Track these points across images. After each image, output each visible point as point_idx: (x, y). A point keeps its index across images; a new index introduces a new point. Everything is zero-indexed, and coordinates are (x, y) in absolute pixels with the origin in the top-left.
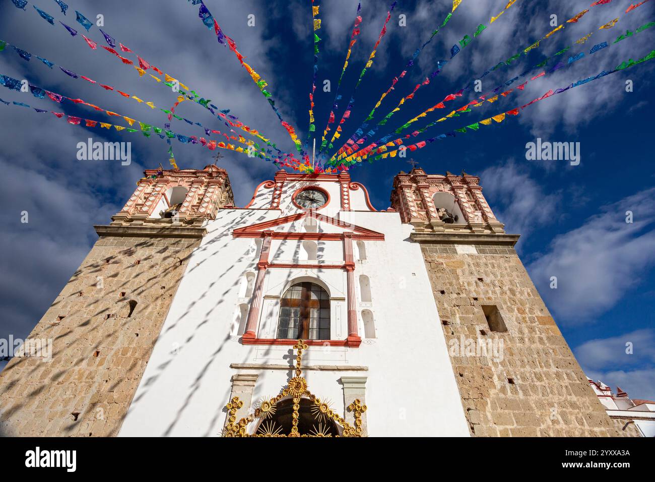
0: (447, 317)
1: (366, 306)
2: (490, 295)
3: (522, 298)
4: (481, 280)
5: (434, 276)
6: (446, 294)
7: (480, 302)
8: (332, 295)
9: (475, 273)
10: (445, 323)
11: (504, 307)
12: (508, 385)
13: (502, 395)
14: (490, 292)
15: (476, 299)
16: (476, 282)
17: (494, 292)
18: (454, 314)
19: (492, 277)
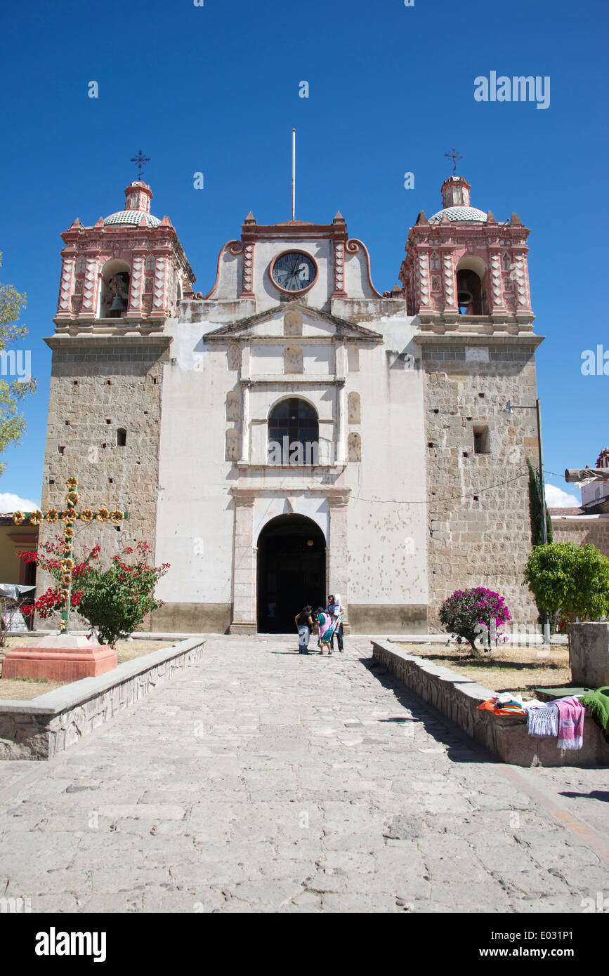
0: (434, 439)
1: (355, 428)
2: (487, 414)
3: (519, 417)
4: (482, 395)
5: (431, 391)
6: (439, 413)
7: (473, 422)
8: (320, 418)
9: (479, 388)
10: (430, 445)
11: (496, 427)
12: (472, 501)
13: (464, 510)
14: (487, 411)
15: (469, 419)
16: (475, 399)
17: (492, 410)
18: (441, 437)
19: (495, 392)
